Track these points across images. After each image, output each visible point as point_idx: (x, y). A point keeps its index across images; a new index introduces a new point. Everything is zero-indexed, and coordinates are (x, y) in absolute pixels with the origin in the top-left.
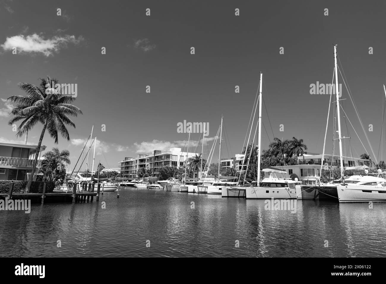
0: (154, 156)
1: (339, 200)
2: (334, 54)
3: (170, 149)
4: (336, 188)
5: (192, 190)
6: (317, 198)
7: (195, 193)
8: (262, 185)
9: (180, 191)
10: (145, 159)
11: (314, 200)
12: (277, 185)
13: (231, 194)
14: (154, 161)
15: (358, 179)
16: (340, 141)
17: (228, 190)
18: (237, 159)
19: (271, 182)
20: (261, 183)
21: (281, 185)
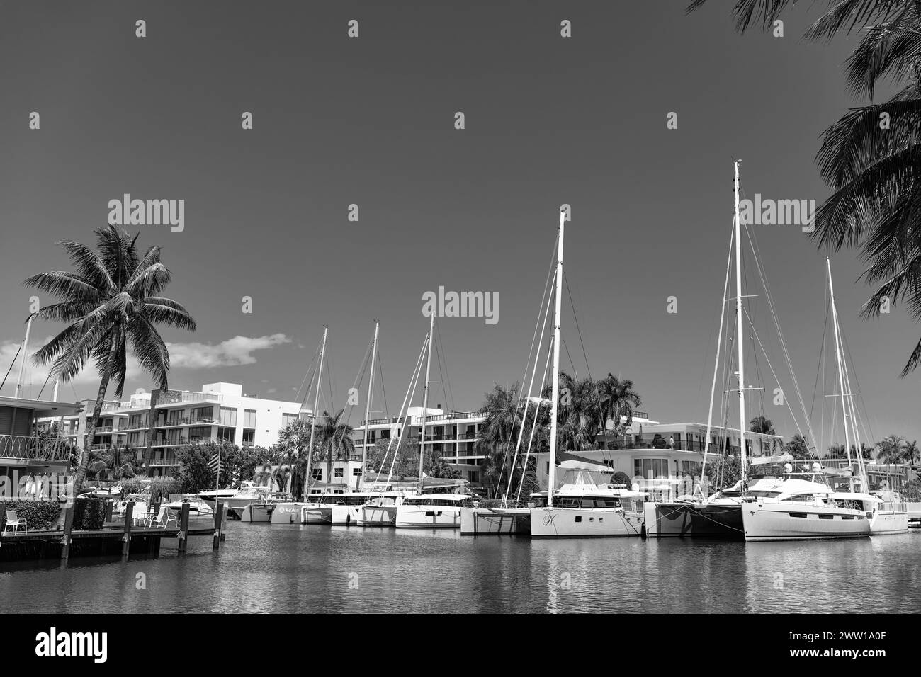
0: (150, 408)
1: (746, 535)
2: (734, 180)
3: (204, 386)
4: (741, 508)
5: (343, 519)
6: (688, 532)
7: (355, 524)
8: (560, 501)
9: (302, 520)
10: (113, 416)
11: (682, 537)
12: (595, 501)
13: (484, 526)
14: (151, 426)
15: (777, 487)
16: (742, 395)
17: (477, 516)
18: (414, 423)
19: (583, 495)
20: (556, 496)
21: (606, 503)
